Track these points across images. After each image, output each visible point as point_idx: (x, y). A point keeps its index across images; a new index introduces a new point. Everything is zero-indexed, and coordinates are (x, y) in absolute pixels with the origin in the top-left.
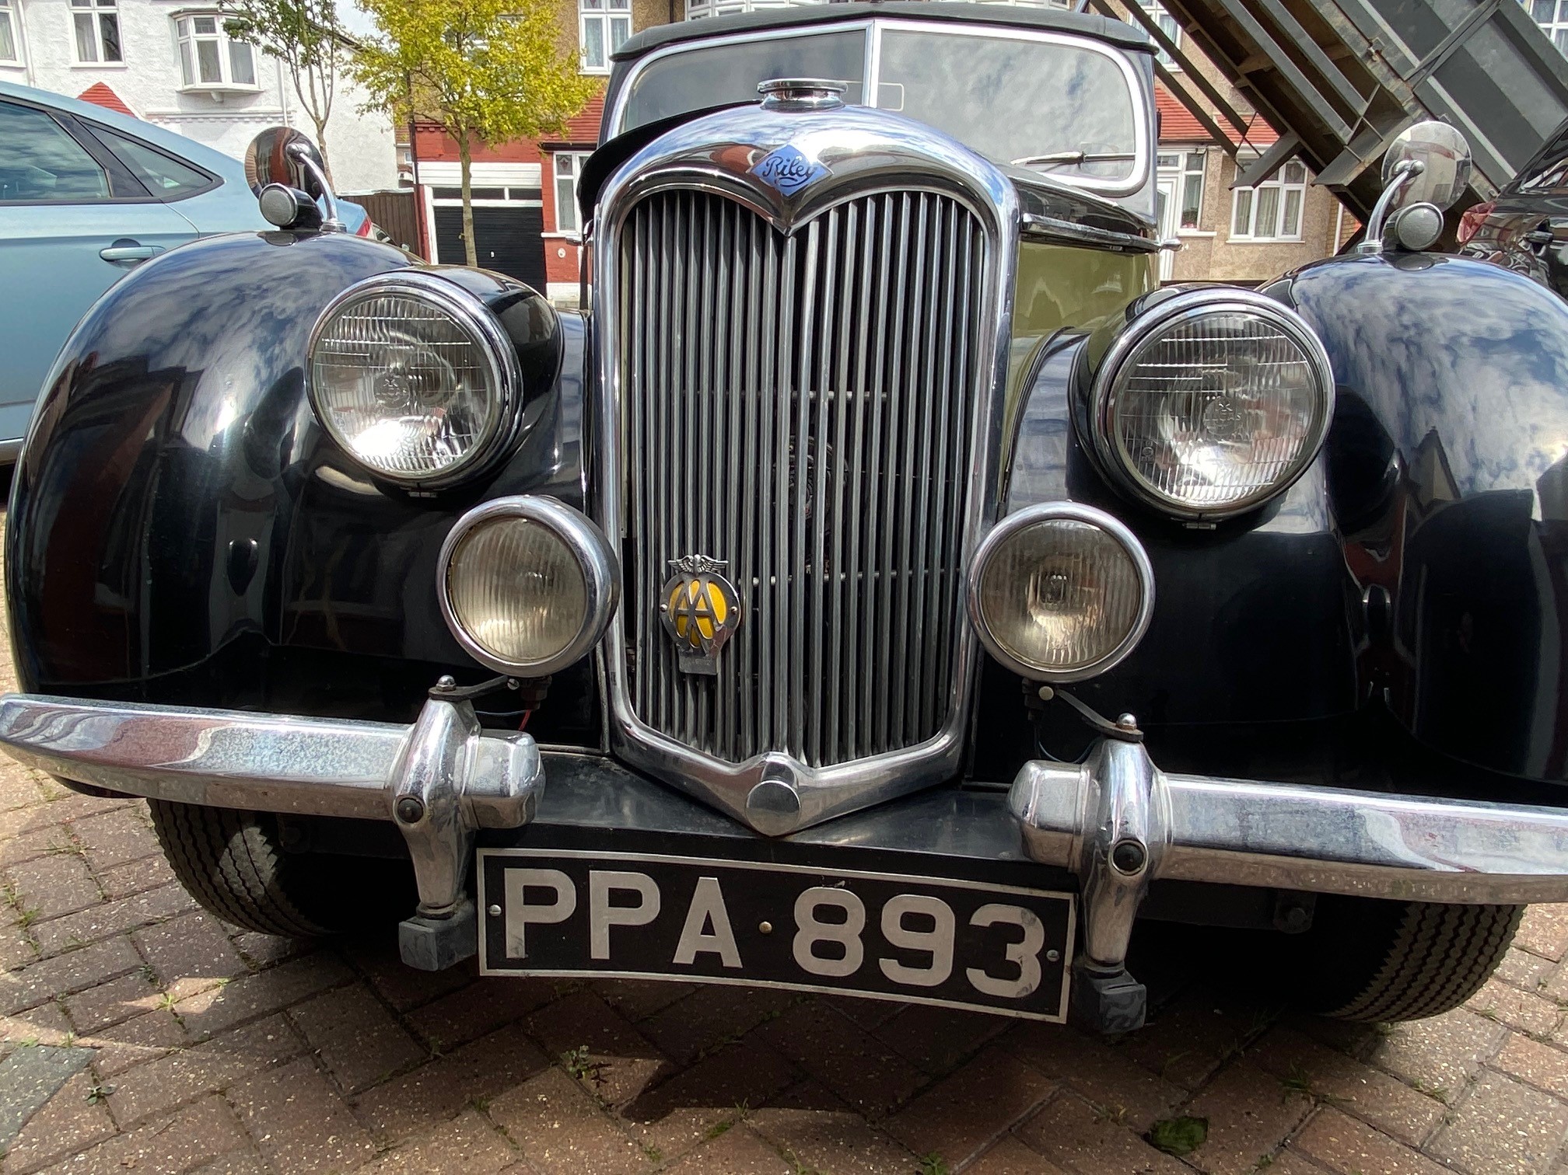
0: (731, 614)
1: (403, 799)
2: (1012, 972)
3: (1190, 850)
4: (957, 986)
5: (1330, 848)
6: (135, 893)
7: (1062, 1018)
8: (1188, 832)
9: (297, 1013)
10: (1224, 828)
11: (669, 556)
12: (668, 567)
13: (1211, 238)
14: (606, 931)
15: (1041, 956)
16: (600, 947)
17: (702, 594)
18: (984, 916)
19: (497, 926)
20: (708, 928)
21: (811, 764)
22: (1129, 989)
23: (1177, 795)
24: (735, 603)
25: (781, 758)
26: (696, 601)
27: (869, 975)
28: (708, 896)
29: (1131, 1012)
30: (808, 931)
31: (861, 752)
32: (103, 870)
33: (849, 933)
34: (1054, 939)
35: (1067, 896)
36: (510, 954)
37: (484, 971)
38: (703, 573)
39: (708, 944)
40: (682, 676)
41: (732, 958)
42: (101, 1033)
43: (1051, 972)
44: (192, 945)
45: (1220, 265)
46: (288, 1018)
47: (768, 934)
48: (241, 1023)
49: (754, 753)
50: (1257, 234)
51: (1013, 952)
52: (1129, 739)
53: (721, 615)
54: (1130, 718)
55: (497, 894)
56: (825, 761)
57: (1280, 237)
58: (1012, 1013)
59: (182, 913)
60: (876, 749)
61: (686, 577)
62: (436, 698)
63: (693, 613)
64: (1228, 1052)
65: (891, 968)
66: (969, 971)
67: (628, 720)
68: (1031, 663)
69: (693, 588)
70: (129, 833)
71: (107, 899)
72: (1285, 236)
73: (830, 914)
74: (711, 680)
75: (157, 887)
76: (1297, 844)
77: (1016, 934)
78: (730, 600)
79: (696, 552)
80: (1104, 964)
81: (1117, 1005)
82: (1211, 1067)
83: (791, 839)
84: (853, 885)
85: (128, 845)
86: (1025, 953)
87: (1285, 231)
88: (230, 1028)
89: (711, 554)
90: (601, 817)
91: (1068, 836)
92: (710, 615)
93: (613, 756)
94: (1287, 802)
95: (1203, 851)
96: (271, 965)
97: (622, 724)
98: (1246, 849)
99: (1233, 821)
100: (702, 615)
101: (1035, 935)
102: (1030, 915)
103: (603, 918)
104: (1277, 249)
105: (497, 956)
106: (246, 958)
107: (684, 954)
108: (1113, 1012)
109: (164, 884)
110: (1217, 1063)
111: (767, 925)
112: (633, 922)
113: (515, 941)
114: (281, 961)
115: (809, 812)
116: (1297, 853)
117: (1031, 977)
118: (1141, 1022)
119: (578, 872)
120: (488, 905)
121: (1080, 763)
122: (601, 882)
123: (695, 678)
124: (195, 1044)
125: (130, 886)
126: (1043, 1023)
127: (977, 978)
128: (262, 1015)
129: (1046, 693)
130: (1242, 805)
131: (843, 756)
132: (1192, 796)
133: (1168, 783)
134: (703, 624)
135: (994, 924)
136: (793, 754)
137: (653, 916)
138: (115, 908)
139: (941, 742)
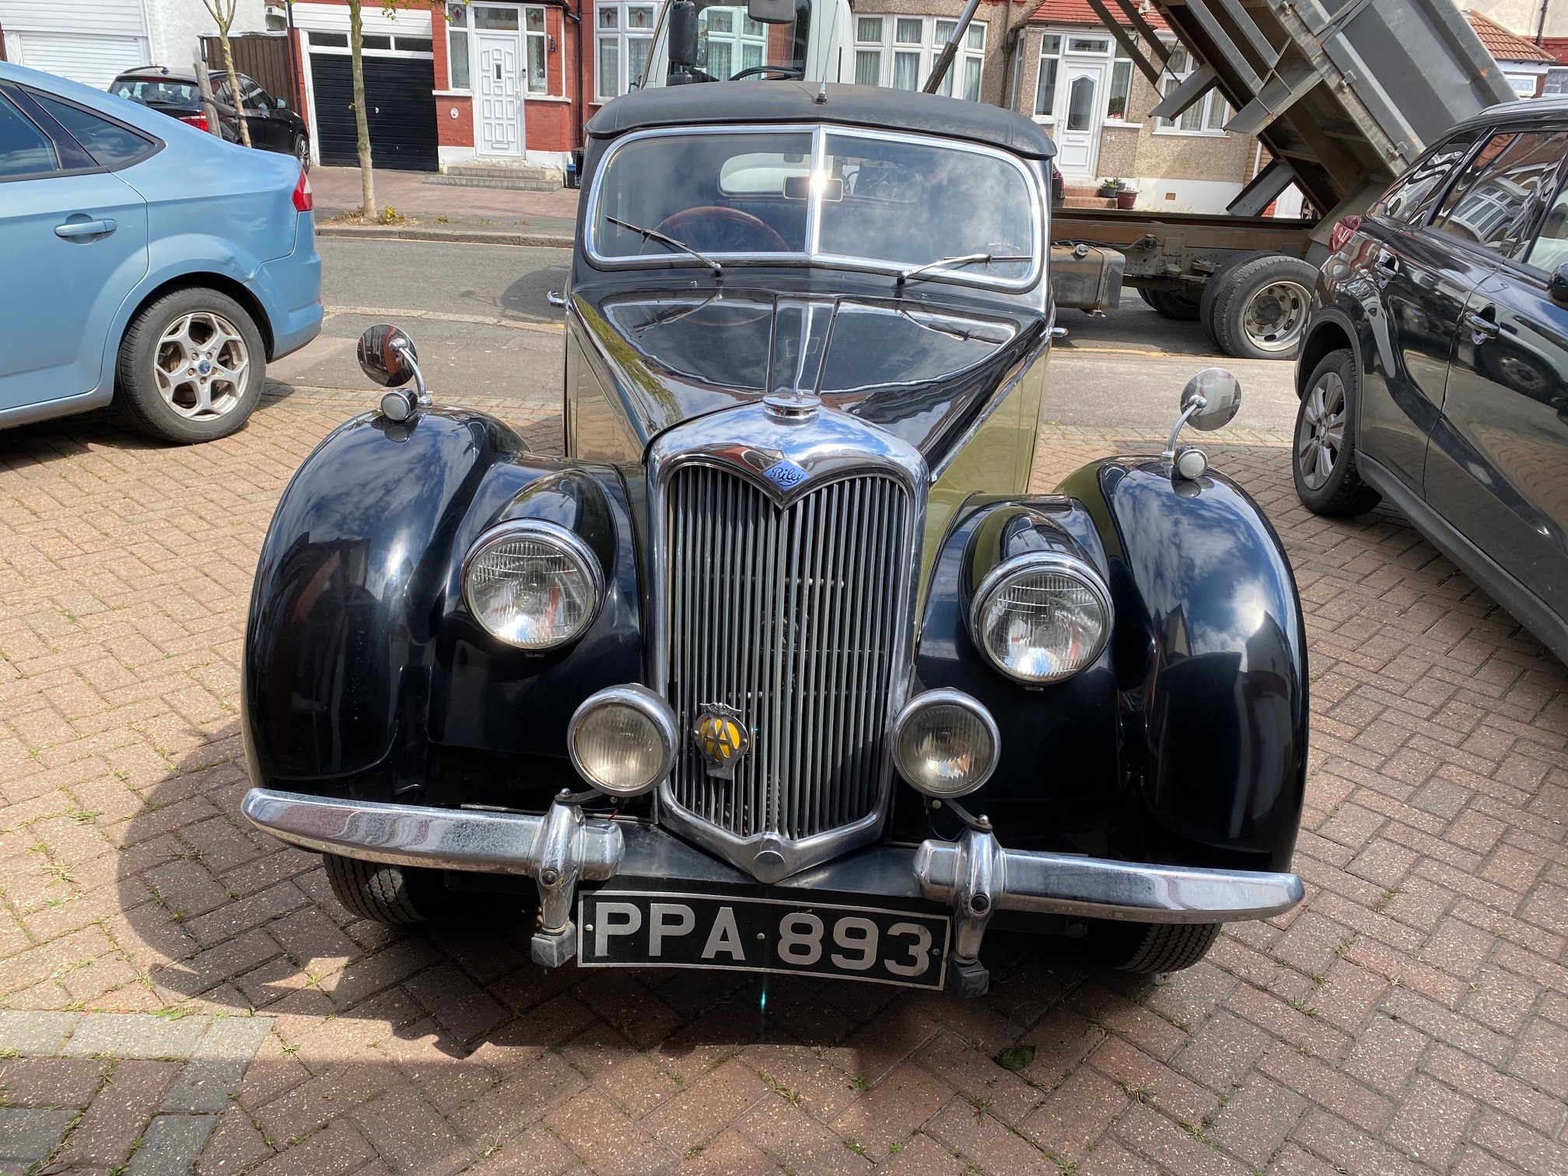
0: (742, 744)
1: (545, 870)
2: (912, 961)
3: (1015, 896)
4: (878, 969)
5: (1094, 895)
6: (254, 893)
7: (941, 987)
8: (1015, 886)
9: (410, 986)
10: (1035, 883)
11: (700, 701)
12: (699, 707)
13: (1138, 130)
14: (660, 939)
15: (929, 952)
16: (655, 948)
17: (723, 729)
18: (895, 930)
19: (590, 937)
20: (724, 937)
21: (792, 838)
22: (979, 973)
23: (1010, 862)
24: (746, 737)
25: (775, 836)
26: (720, 733)
27: (825, 964)
28: (725, 918)
29: (980, 986)
30: (788, 938)
31: (823, 828)
32: (221, 872)
33: (814, 940)
34: (937, 942)
35: (947, 918)
36: (598, 953)
37: (581, 964)
38: (724, 716)
39: (724, 946)
40: (708, 778)
41: (739, 954)
42: (273, 1005)
43: (935, 961)
44: (314, 936)
45: (1146, 157)
46: (404, 990)
47: (763, 941)
48: (372, 995)
49: (756, 831)
50: (1182, 128)
51: (913, 950)
52: (984, 831)
53: (736, 744)
54: (985, 818)
55: (591, 918)
56: (801, 835)
57: (1205, 130)
58: (911, 985)
59: (298, 909)
60: (832, 825)
61: (711, 716)
62: (560, 803)
63: (717, 740)
64: (1054, 1001)
65: (838, 960)
66: (886, 962)
67: (671, 803)
68: (928, 788)
69: (717, 724)
70: (230, 840)
71: (235, 897)
72: (1211, 130)
73: (803, 929)
74: (728, 783)
75: (269, 887)
76: (1075, 893)
77: (915, 940)
78: (743, 735)
79: (719, 701)
80: (965, 958)
81: (971, 982)
82: (1042, 1012)
83: (779, 884)
84: (816, 911)
85: (233, 850)
86: (920, 951)
87: (1211, 124)
88: (366, 999)
89: (729, 702)
90: (658, 869)
91: (946, 888)
92: (728, 743)
93: (661, 826)
94: (1072, 868)
95: (1022, 897)
96: (379, 950)
97: (667, 805)
98: (1046, 895)
99: (1041, 879)
100: (724, 743)
101: (926, 939)
102: (923, 929)
103: (658, 931)
104: (1202, 142)
105: (589, 955)
106: (358, 944)
107: (709, 952)
108: (970, 986)
109: (274, 884)
110: (1046, 1008)
111: (762, 935)
112: (677, 934)
113: (601, 947)
114: (387, 946)
115: (790, 868)
116: (1075, 898)
117: (924, 963)
118: (986, 991)
119: (643, 904)
120: (585, 924)
121: (956, 841)
122: (657, 910)
123: (717, 780)
124: (344, 1011)
125: (250, 887)
126: (930, 990)
127: (891, 965)
128: (386, 989)
129: (937, 804)
130: (1047, 869)
131: (812, 832)
132: (1018, 863)
133: (1003, 854)
134: (724, 749)
135: (902, 934)
136: (781, 832)
137: (690, 931)
138: (244, 906)
139: (871, 819)
